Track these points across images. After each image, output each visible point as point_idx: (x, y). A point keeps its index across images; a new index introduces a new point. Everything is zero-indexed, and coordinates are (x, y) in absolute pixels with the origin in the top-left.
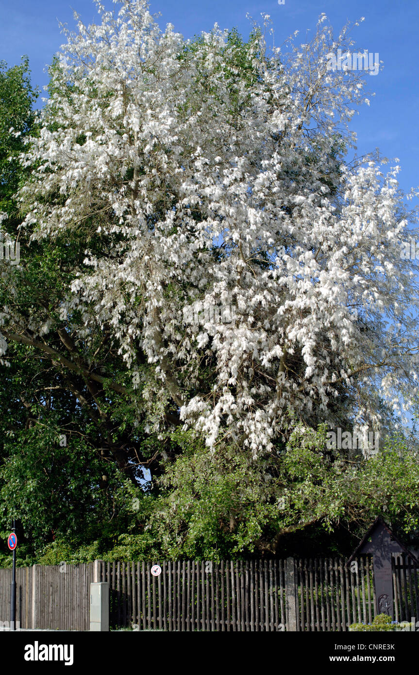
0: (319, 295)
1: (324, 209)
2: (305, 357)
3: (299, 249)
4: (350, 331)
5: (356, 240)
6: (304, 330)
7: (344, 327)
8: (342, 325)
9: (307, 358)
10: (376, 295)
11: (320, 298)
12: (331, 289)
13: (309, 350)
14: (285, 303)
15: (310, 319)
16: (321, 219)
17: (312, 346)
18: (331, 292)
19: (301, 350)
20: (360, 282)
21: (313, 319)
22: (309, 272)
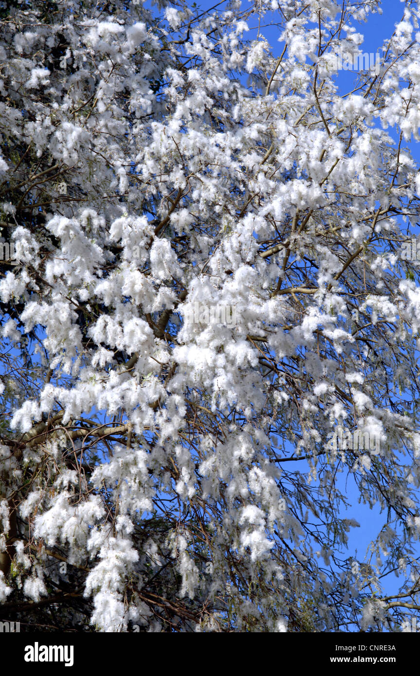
0: (173, 374)
1: (193, 74)
2: (98, 600)
3: (89, 219)
4: (272, 516)
5: (301, 198)
6: (93, 507)
7: (252, 499)
8: (244, 491)
9: (106, 604)
10: (360, 399)
11: (176, 383)
12: (220, 349)
13: (115, 576)
14: (43, 394)
15: (126, 465)
16: (177, 114)
17: (125, 561)
18: (221, 360)
19: (84, 578)
20: (327, 332)
21: (135, 463)
22: (138, 287)
